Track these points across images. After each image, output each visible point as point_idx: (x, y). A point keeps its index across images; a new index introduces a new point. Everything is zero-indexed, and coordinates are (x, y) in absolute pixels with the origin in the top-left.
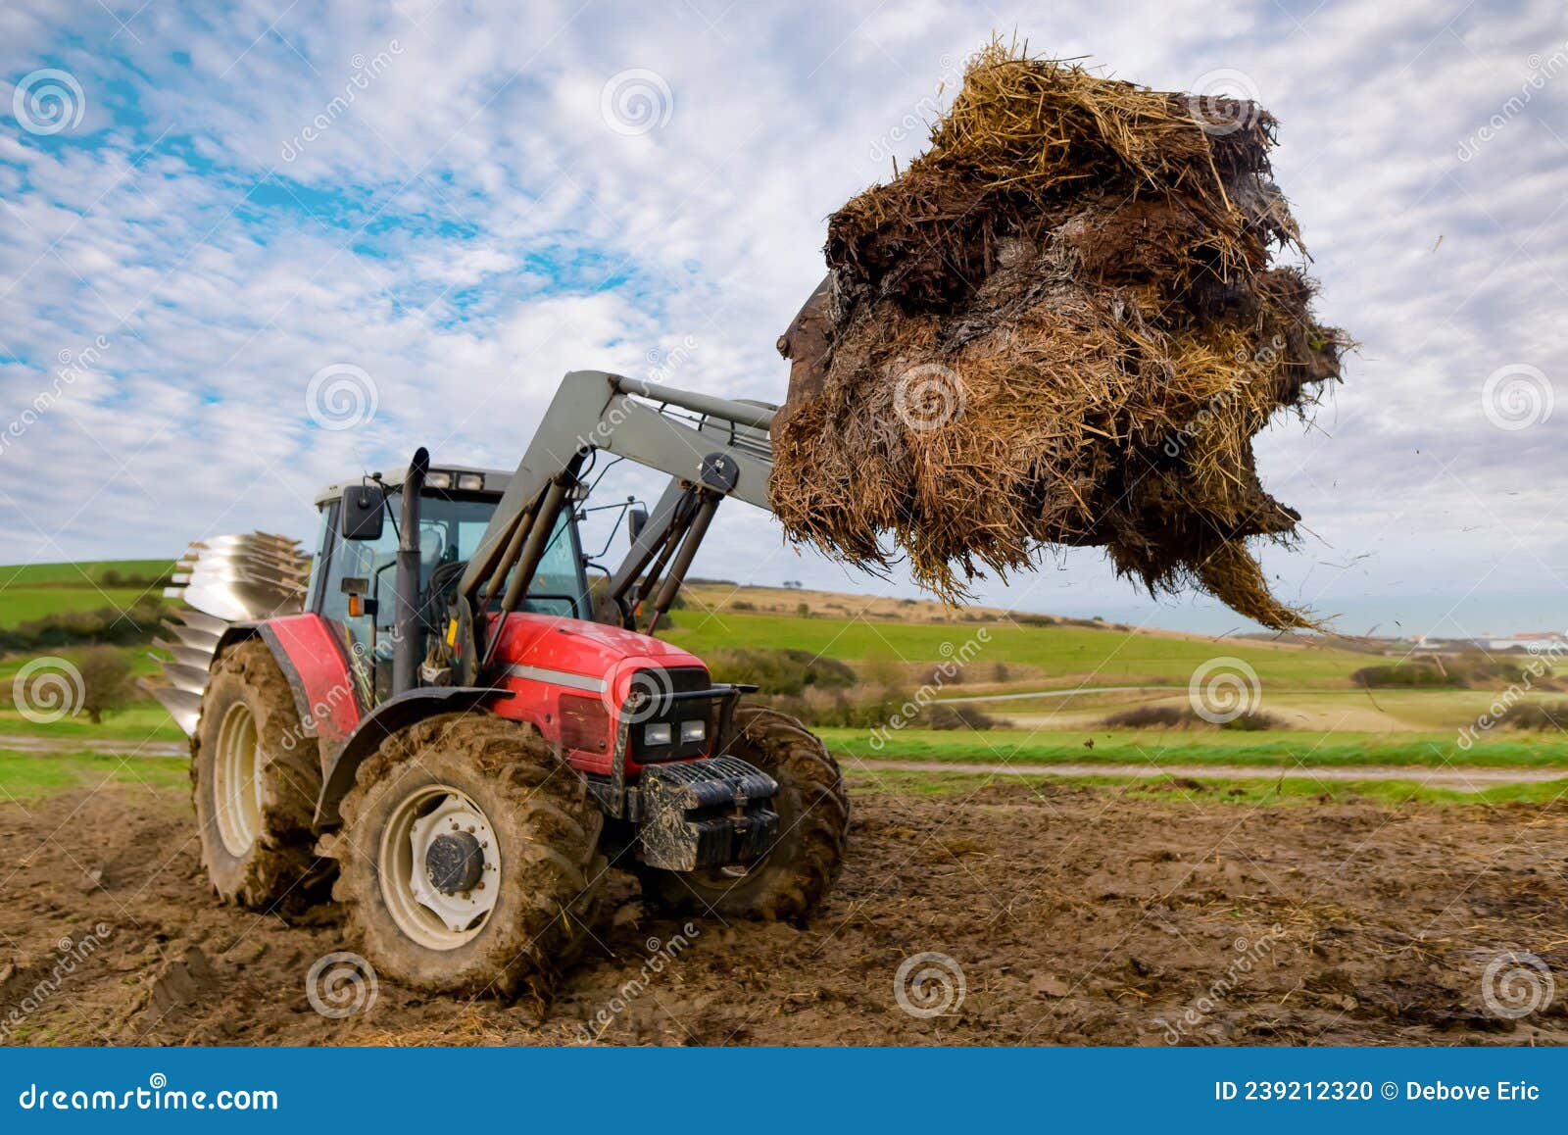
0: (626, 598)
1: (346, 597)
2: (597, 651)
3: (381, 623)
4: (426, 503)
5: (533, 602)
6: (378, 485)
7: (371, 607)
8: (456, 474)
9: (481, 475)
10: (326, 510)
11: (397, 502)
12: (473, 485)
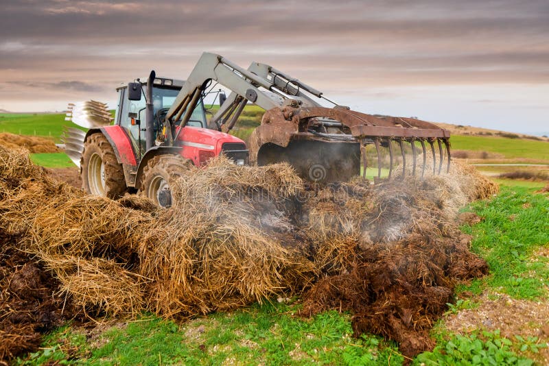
0: (218, 122)
1: (130, 119)
2: (210, 137)
3: (141, 128)
4: (155, 90)
5: (191, 123)
6: (138, 82)
7: (138, 122)
8: (164, 80)
9: (172, 80)
10: (120, 91)
11: (145, 89)
12: (168, 83)
